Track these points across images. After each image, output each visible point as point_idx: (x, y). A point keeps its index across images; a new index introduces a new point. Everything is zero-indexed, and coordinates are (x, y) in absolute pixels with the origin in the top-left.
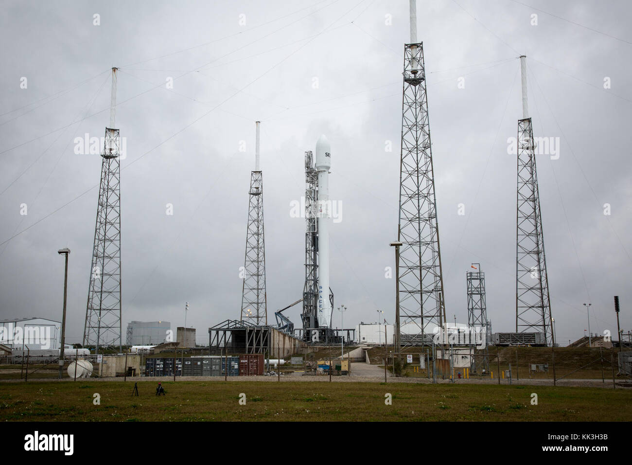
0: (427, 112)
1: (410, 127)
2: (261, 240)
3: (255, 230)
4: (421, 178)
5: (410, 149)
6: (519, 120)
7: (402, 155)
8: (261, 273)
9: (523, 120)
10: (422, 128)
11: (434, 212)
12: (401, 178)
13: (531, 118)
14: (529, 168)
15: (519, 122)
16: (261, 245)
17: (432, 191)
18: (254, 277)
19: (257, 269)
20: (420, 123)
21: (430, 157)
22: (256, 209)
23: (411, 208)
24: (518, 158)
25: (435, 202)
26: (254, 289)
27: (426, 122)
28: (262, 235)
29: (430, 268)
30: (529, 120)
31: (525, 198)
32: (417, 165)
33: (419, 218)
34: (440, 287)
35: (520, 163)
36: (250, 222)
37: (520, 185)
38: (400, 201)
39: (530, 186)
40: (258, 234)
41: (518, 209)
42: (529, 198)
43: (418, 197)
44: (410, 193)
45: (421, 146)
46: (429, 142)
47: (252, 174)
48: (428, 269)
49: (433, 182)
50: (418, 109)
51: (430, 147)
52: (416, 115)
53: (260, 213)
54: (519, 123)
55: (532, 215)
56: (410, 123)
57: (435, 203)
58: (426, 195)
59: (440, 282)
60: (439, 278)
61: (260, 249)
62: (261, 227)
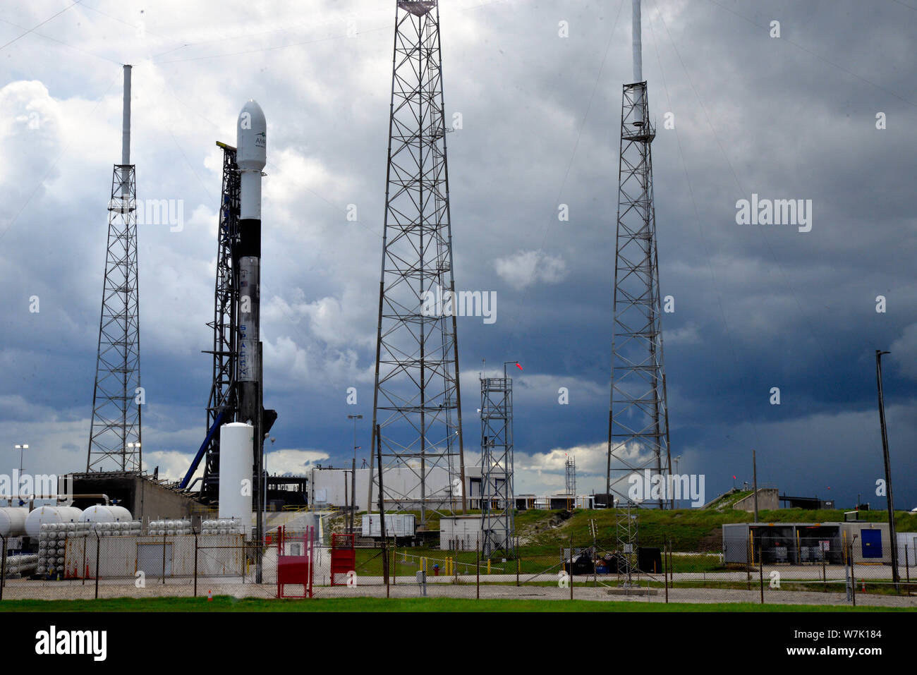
0: (440, 68)
1: (407, 95)
2: (132, 303)
3: (120, 281)
4: (426, 194)
5: (406, 139)
6: (624, 86)
7: (390, 150)
8: (130, 366)
9: (632, 86)
10: (431, 98)
11: (448, 259)
12: (387, 193)
13: (646, 82)
14: (640, 177)
15: (626, 88)
16: (132, 311)
17: (444, 221)
18: (117, 374)
19: (123, 360)
20: (427, 88)
21: (442, 156)
22: (124, 241)
23: (406, 251)
24: (621, 157)
25: (450, 240)
26: (117, 398)
27: (438, 89)
28: (135, 292)
29: (439, 365)
30: (642, 86)
31: (631, 233)
32: (421, 169)
33: (421, 270)
34: (455, 401)
35: (624, 167)
36: (110, 266)
37: (623, 209)
38: (385, 238)
39: (641, 210)
40: (126, 290)
41: (617, 253)
42: (639, 233)
43: (422, 230)
44: (405, 223)
45: (427, 132)
46: (441, 126)
47: (115, 170)
48: (434, 368)
49: (448, 203)
50: (424, 62)
51: (444, 136)
52: (420, 73)
53: (132, 249)
54: (624, 91)
55: (644, 264)
56: (408, 90)
57: (450, 243)
58: (435, 228)
59: (456, 391)
60: (454, 384)
61: (129, 320)
62: (132, 276)
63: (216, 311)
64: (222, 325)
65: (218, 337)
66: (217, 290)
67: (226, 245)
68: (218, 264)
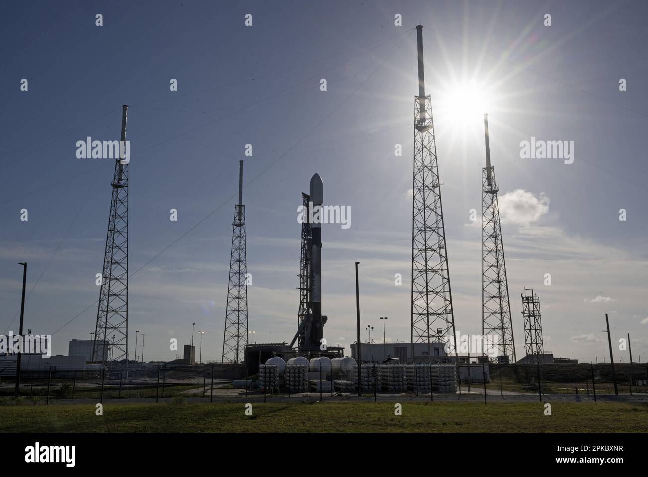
3: (238, 257)
63: (301, 269)
64: (303, 276)
65: (302, 281)
66: (301, 260)
67: (305, 240)
68: (302, 247)
